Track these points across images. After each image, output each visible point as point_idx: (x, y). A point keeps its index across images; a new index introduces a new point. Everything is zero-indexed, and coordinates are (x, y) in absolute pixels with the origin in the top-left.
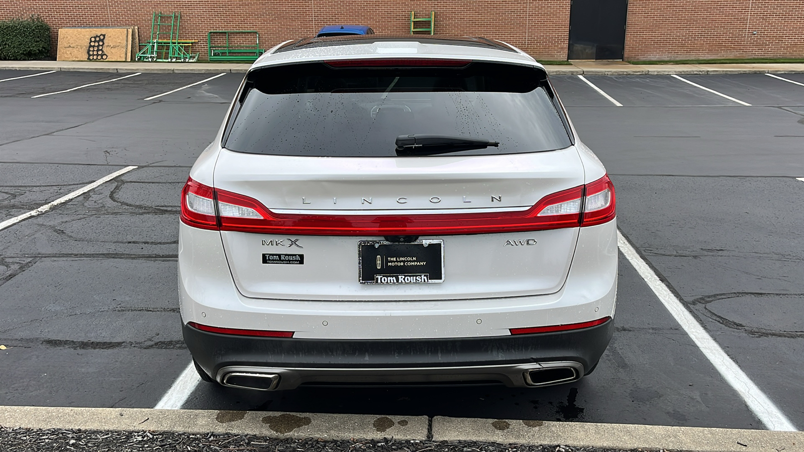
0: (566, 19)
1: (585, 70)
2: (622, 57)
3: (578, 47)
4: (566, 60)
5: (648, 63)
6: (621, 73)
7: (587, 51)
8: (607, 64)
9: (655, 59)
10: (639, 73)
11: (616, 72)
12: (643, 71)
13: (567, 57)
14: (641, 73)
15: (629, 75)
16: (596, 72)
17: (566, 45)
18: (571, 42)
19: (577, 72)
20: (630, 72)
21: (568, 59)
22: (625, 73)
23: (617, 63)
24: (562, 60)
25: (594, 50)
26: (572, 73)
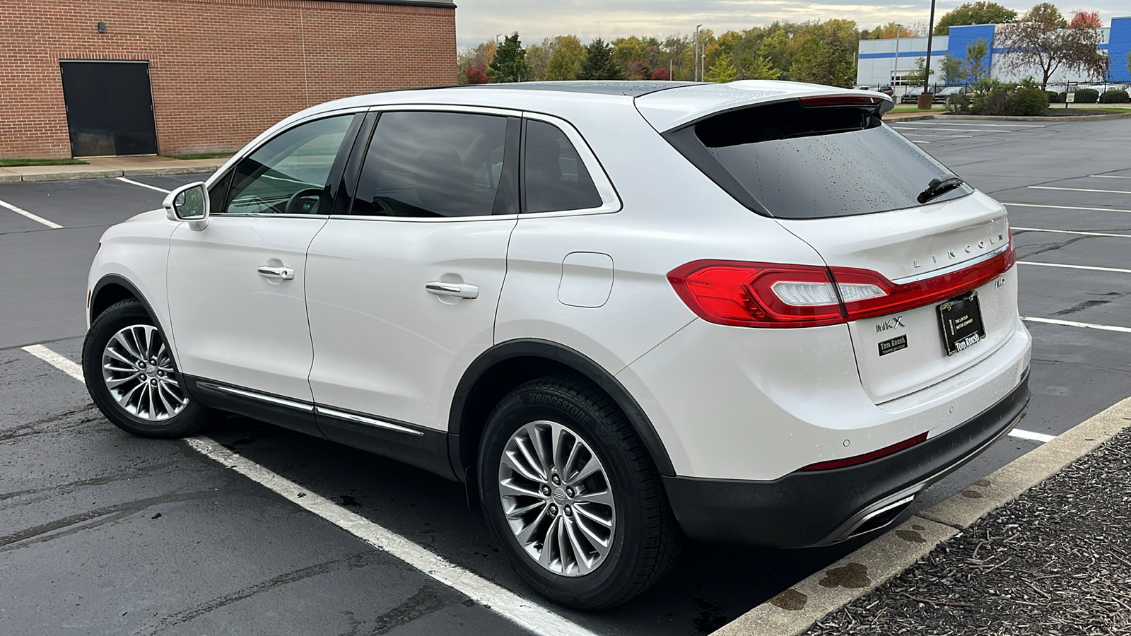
0: (59, 95)
1: (125, 169)
2: (155, 150)
3: (85, 137)
4: (70, 157)
5: (198, 157)
6: (179, 172)
7: (100, 142)
8: (142, 161)
9: (202, 151)
10: (204, 171)
11: (171, 170)
12: (209, 168)
13: (70, 153)
14: (207, 171)
15: (191, 173)
16: (143, 172)
17: (66, 135)
18: (72, 130)
19: (113, 173)
20: (192, 169)
21: (73, 156)
22: (185, 172)
23: (152, 159)
24: (63, 157)
25: (112, 141)
26: (106, 175)
